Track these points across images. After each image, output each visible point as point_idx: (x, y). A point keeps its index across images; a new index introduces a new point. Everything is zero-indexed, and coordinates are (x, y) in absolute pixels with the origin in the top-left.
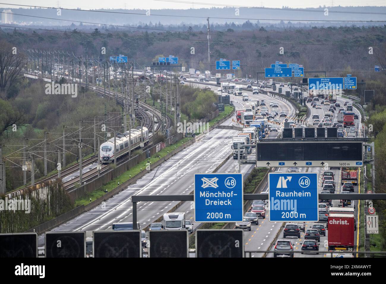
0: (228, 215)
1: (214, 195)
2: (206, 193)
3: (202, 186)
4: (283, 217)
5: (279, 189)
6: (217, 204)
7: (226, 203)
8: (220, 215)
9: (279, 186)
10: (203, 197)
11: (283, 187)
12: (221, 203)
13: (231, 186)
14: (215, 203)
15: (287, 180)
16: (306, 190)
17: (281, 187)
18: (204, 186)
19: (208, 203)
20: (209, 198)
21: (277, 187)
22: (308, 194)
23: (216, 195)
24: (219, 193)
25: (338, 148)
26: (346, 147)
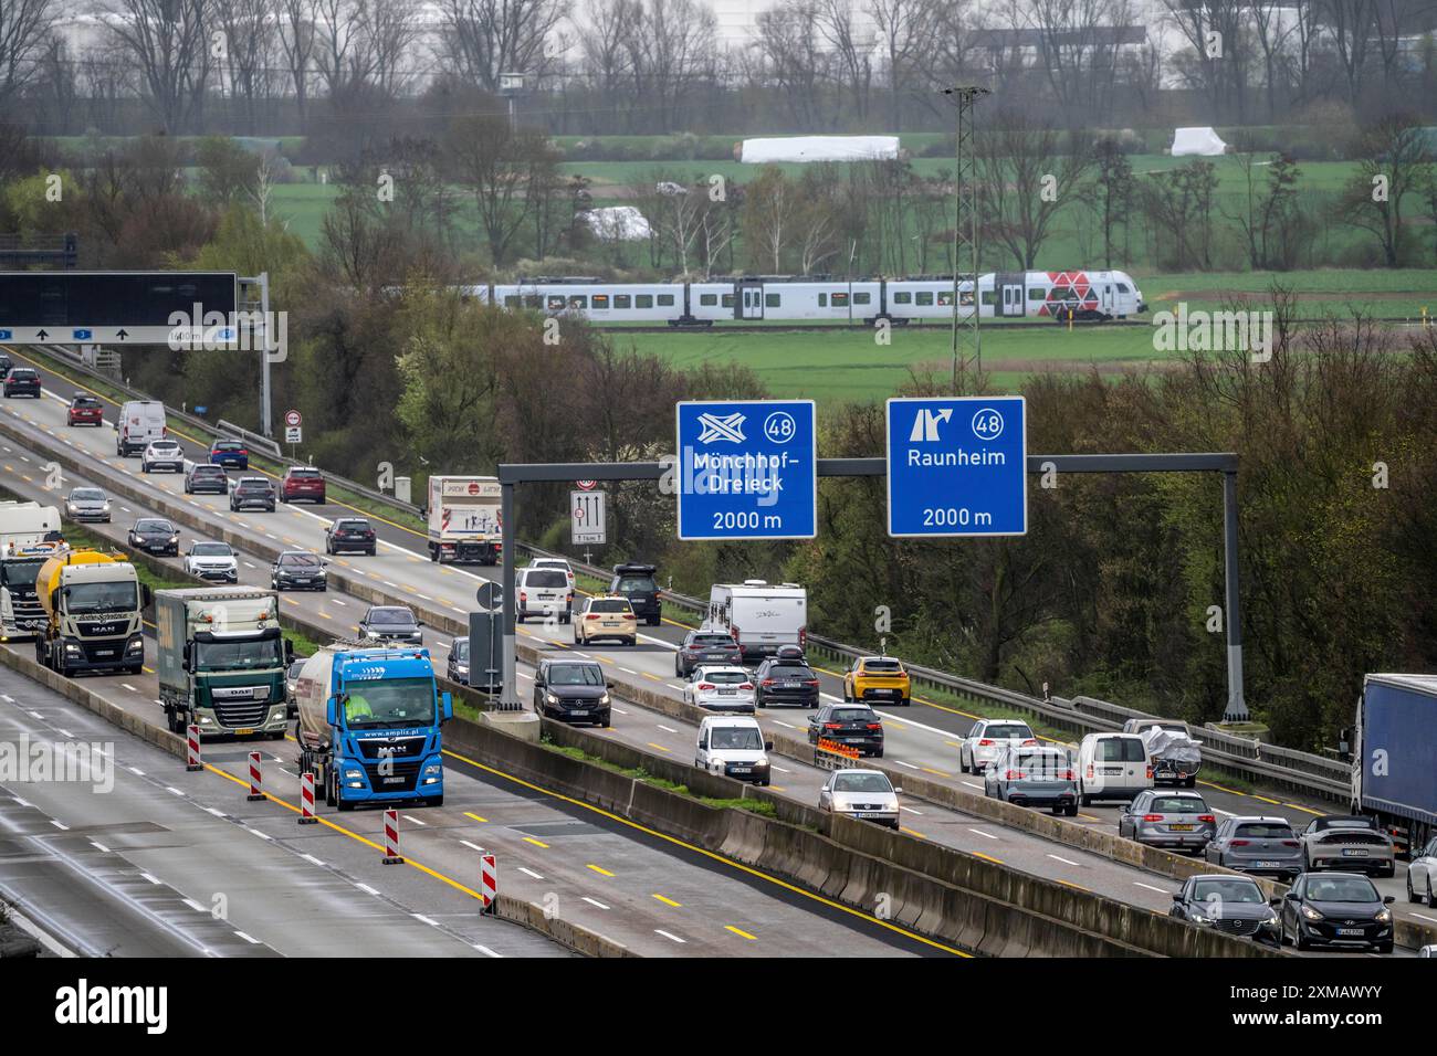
0: (772, 519)
3: (700, 438)
4: (926, 523)
5: (916, 445)
8: (749, 519)
9: (916, 436)
11: (928, 439)
13: (781, 437)
15: (938, 418)
16: (992, 447)
17: (921, 439)
18: (706, 438)
21: (912, 439)
22: (999, 457)
25: (167, 289)
26: (189, 287)
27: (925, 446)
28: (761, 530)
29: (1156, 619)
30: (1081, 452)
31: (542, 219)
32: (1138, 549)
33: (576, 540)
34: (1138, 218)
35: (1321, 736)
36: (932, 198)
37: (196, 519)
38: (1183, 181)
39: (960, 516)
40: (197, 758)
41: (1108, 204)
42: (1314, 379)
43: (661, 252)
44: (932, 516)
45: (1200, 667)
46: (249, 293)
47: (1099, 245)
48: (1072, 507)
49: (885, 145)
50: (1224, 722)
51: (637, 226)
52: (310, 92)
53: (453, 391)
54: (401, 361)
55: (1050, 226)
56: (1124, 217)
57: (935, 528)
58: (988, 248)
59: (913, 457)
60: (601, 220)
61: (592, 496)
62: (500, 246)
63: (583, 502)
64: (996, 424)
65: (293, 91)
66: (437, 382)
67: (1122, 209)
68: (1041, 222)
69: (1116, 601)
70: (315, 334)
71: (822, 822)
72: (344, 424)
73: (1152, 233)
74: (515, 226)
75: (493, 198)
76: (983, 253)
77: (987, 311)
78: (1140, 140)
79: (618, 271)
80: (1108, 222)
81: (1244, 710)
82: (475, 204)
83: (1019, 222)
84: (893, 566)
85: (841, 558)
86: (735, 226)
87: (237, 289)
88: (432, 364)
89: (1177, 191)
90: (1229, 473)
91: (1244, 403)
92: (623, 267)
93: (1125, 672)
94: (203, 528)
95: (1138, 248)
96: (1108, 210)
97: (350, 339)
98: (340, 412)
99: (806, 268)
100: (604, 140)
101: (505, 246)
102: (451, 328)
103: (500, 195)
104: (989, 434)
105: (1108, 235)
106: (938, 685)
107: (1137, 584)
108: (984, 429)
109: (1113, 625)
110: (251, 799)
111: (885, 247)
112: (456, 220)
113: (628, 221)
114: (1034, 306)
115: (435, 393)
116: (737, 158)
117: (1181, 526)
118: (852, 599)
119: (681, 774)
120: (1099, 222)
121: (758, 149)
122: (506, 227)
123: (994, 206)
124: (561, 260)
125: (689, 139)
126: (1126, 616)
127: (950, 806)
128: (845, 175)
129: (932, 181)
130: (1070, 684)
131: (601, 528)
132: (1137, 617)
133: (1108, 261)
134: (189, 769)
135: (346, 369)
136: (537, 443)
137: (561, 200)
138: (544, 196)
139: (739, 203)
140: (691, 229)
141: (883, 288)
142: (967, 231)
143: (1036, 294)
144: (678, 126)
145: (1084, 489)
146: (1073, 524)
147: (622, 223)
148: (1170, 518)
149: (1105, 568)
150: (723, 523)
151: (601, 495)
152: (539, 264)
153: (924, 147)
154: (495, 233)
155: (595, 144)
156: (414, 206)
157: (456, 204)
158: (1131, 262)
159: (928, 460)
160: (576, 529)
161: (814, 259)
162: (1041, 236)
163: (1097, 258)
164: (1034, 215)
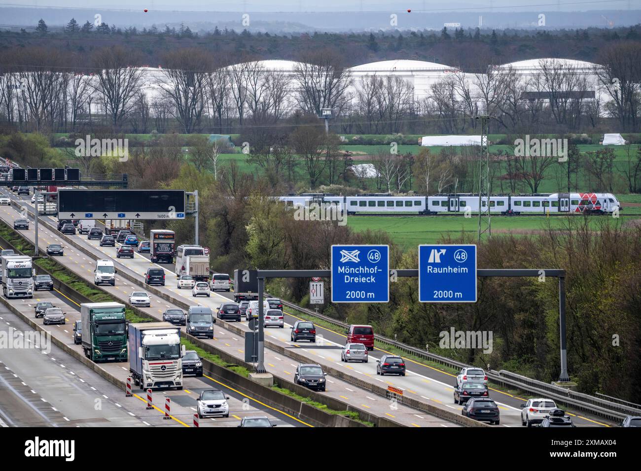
0: (371, 294)
1: (355, 271)
2: (345, 268)
3: (341, 260)
4: (435, 297)
5: (431, 264)
6: (359, 281)
7: (369, 280)
8: (361, 294)
9: (431, 260)
10: (341, 273)
11: (436, 262)
12: (363, 280)
13: (374, 260)
14: (356, 280)
15: (440, 253)
16: (463, 265)
17: (433, 262)
18: (343, 260)
19: (347, 280)
20: (349, 274)
21: (429, 262)
22: (465, 269)
23: (358, 271)
24: (361, 269)
25: (156, 197)
26: (165, 196)
27: (434, 265)
28: (366, 299)
29: (538, 339)
30: (506, 268)
31: (332, 169)
32: (530, 308)
33: (312, 302)
34: (581, 171)
35: (599, 388)
36: (495, 162)
37: (160, 292)
38: (601, 156)
39: (449, 294)
40: (130, 391)
41: (569, 165)
42: (599, 239)
43: (381, 183)
44: (437, 294)
45: (552, 358)
46: (191, 199)
47: (565, 182)
48: (503, 291)
49: (476, 139)
50: (559, 382)
51: (371, 172)
52: (245, 116)
53: (269, 240)
54: (248, 228)
55: (545, 174)
56: (576, 170)
57: (438, 299)
58: (518, 183)
59: (429, 269)
60: (357, 169)
61: (318, 284)
62: (314, 180)
63: (315, 287)
64: (464, 256)
65: (238, 115)
66: (262, 236)
67: (575, 167)
68: (541, 172)
69: (520, 331)
70: (216, 216)
71: (376, 421)
72: (227, 253)
73: (587, 177)
74: (321, 172)
75: (312, 160)
76: (516, 185)
77: (555, 210)
78: (590, 139)
79: (361, 191)
80: (569, 172)
81: (567, 377)
82: (304, 163)
83: (532, 171)
84: (436, 314)
85: (415, 311)
86: (411, 172)
87: (185, 197)
88: (261, 229)
89: (598, 160)
90: (561, 278)
91: (570, 250)
92: (364, 189)
93: (524, 360)
94: (163, 296)
95: (581, 183)
96: (569, 168)
97: (229, 218)
98: (226, 248)
99: (440, 190)
100: (364, 136)
101: (316, 180)
102: (268, 214)
103: (315, 159)
104: (461, 260)
105: (569, 178)
106: (448, 365)
107: (530, 324)
108: (459, 258)
109: (519, 340)
110: (147, 409)
111: (475, 182)
112: (297, 169)
113: (368, 170)
114: (574, 208)
115: (261, 241)
116: (420, 144)
117: (544, 300)
118: (420, 328)
119: (325, 400)
120: (565, 172)
121: (428, 141)
122: (317, 172)
123: (521, 165)
124: (337, 186)
125: (400, 136)
126: (525, 336)
127: (436, 415)
128: (459, 151)
129: (495, 155)
130: (501, 365)
131: (322, 297)
132: (530, 338)
133: (569, 189)
134: (127, 396)
135: (229, 230)
136: (300, 261)
137: (340, 161)
138: (332, 159)
139: (414, 163)
140: (393, 173)
141: (510, 199)
142: (510, 174)
143: (574, 203)
144: (397, 132)
145: (508, 284)
146: (503, 298)
147: (365, 171)
148: (540, 296)
149: (516, 316)
150: (350, 296)
151: (322, 284)
152: (329, 187)
153: (498, 140)
154: (312, 175)
155: (361, 138)
156: (279, 163)
157: (297, 162)
158: (579, 189)
159: (436, 270)
160: (312, 298)
161: (443, 186)
162: (541, 178)
163: (564, 188)
164: (538, 169)
